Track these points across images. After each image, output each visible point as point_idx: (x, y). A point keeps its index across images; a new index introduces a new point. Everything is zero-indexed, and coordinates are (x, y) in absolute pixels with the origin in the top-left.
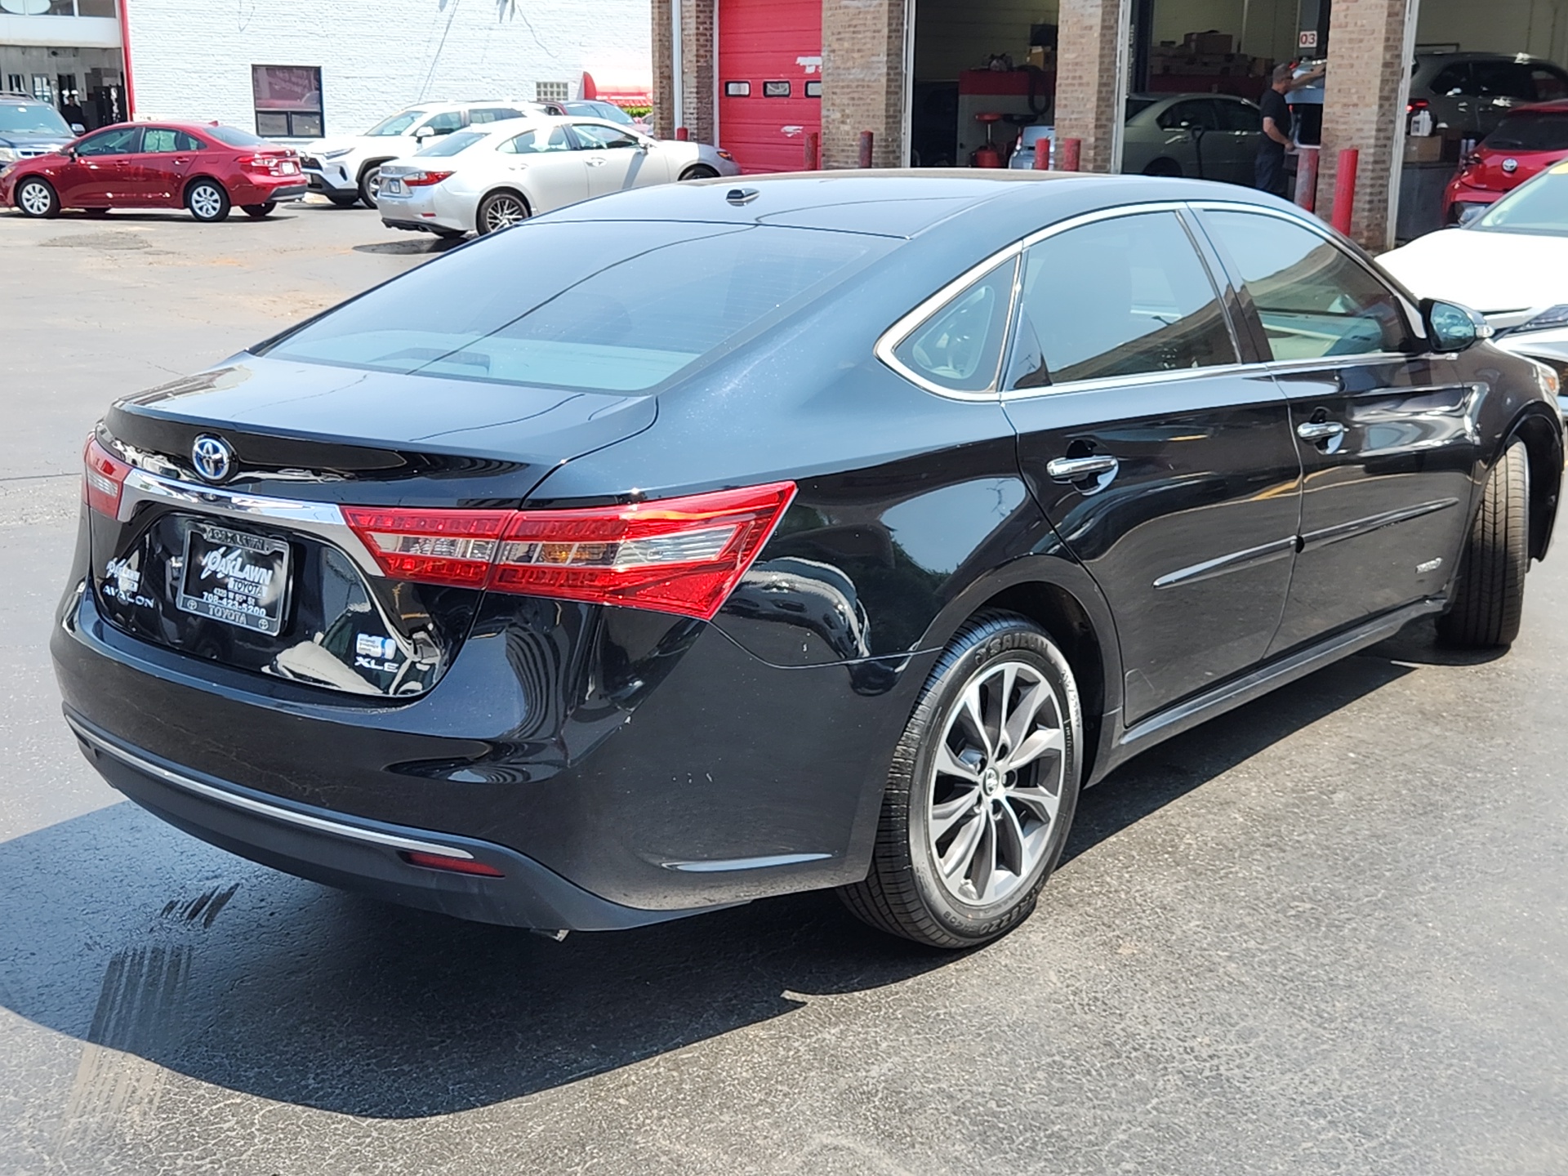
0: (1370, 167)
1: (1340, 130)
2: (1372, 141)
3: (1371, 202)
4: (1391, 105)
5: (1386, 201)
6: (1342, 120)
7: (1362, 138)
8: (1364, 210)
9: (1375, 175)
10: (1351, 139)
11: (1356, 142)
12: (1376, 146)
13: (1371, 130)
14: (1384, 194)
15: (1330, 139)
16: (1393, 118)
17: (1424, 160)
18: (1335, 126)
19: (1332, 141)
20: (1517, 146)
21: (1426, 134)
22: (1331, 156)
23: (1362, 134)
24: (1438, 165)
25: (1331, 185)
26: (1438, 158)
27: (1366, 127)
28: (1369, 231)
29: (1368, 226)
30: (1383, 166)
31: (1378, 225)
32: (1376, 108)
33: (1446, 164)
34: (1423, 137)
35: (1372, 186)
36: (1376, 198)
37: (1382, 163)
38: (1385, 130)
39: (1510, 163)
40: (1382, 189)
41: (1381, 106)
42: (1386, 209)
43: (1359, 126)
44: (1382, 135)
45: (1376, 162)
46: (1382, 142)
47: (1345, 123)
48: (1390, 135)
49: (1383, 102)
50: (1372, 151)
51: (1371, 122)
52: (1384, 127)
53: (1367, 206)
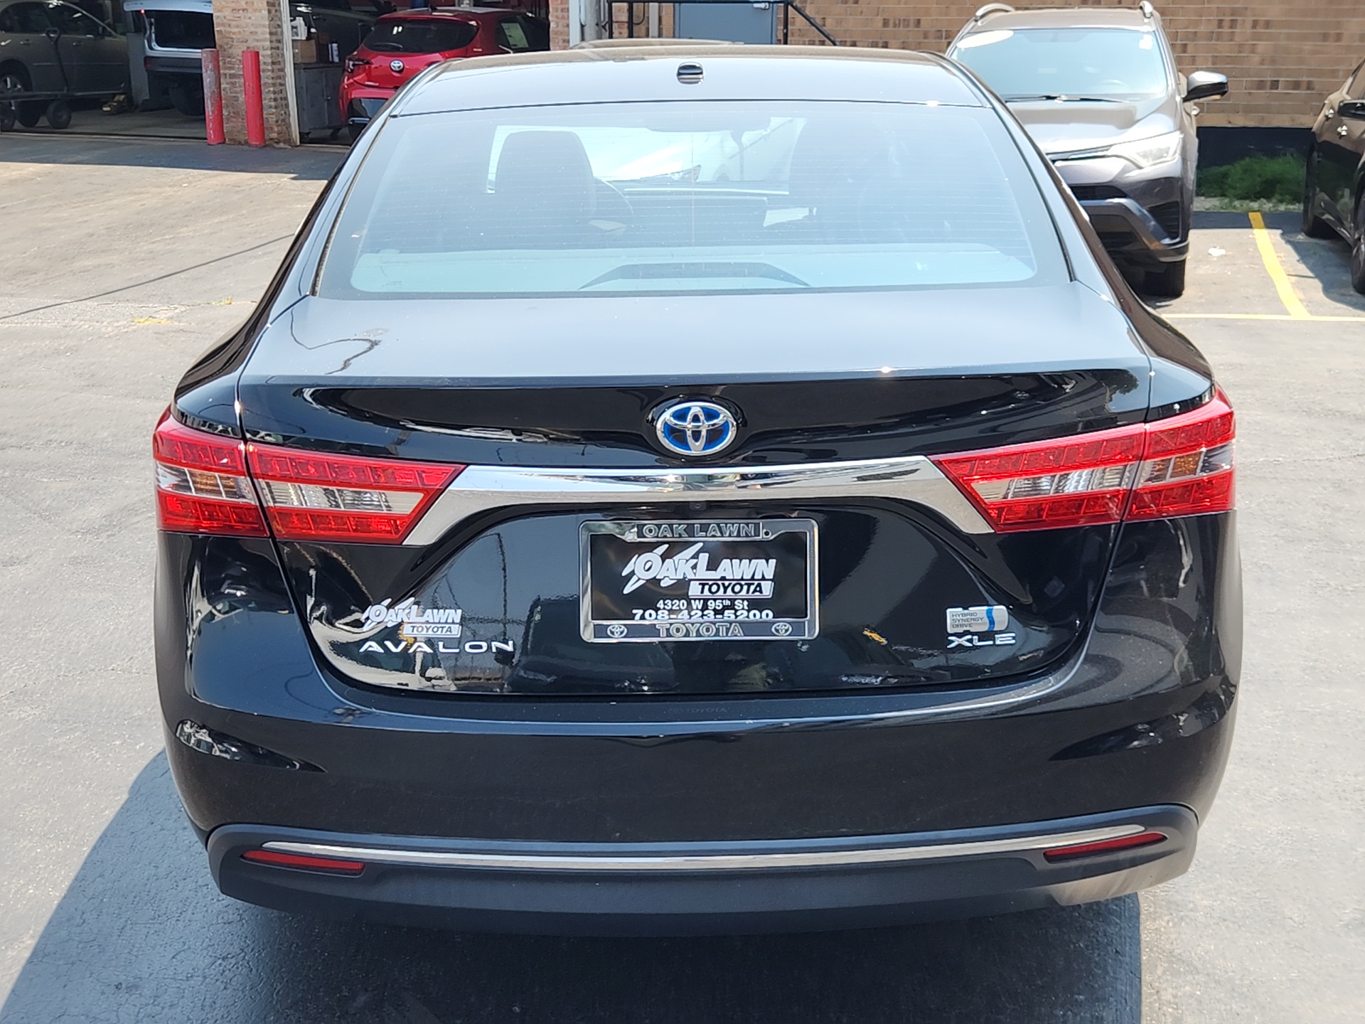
0: (270, 68)
1: (234, 33)
2: (268, 44)
3: (275, 100)
4: (276, 11)
5: (286, 99)
6: (233, 23)
7: (257, 41)
8: (271, 107)
9: (274, 75)
10: (247, 41)
11: (252, 44)
12: (272, 48)
13: (264, 33)
14: (283, 92)
15: (225, 40)
16: (279, 23)
17: (307, 61)
18: (228, 29)
19: (227, 44)
20: (398, 49)
21: (304, 38)
22: (229, 57)
23: (256, 37)
24: (317, 66)
25: (233, 84)
26: (315, 60)
27: (260, 30)
28: (278, 126)
29: (277, 121)
30: (279, 67)
31: (283, 120)
32: (265, 13)
33: (321, 65)
34: (301, 40)
35: (274, 85)
36: (278, 96)
37: (277, 62)
38: (276, 34)
39: (396, 64)
40: (281, 88)
41: (269, 12)
42: (287, 106)
43: (253, 29)
44: (274, 38)
45: (273, 63)
46: (275, 45)
47: (237, 27)
48: (280, 38)
49: (271, 8)
50: (269, 52)
51: (264, 26)
52: (274, 30)
53: (273, 104)
